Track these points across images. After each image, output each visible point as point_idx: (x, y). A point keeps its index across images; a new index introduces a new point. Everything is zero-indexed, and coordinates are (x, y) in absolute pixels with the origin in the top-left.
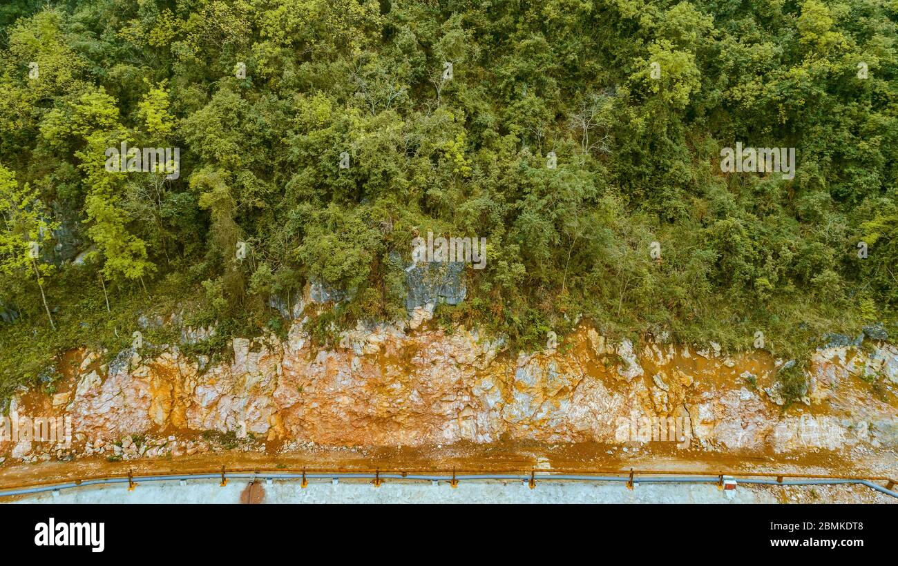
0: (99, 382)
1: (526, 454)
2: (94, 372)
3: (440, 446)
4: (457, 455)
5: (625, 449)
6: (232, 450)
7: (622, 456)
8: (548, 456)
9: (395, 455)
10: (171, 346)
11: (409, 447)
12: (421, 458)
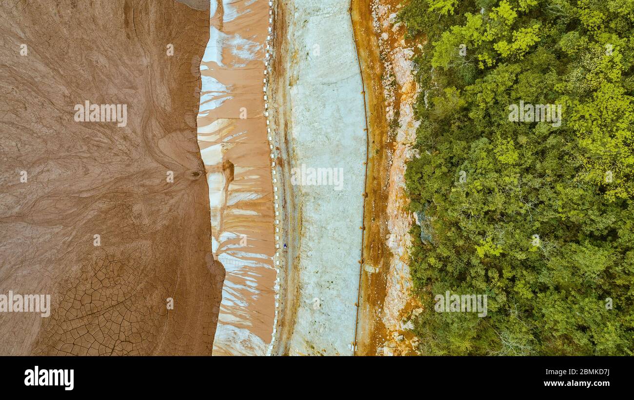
0: (410, 57)
1: (382, 263)
2: (414, 53)
3: (387, 223)
4: (381, 231)
5: (380, 310)
6: (389, 127)
7: (377, 308)
8: (379, 273)
9: (382, 202)
10: (422, 87)
11: (386, 208)
12: (380, 214)
